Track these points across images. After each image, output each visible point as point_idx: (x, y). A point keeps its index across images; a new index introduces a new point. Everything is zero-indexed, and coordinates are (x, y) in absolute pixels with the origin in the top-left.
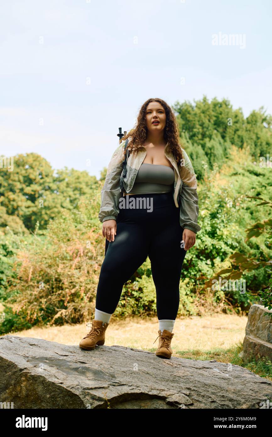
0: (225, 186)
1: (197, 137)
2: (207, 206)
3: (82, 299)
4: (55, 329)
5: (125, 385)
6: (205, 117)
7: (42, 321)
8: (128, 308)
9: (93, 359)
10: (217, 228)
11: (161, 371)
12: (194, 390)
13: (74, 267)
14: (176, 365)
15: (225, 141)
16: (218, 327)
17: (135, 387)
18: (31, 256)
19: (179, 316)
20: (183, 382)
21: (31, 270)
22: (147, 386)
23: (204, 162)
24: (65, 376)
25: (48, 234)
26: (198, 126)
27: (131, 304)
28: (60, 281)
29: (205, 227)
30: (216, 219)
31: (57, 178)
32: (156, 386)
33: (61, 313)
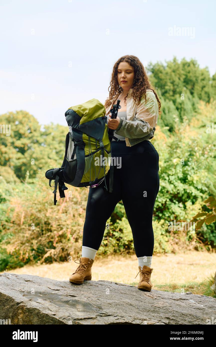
0: (194, 137)
1: (169, 93)
2: (178, 155)
3: (69, 240)
4: (46, 267)
5: (111, 315)
6: (175, 75)
7: (33, 260)
8: (110, 248)
9: (82, 292)
10: (188, 174)
11: (143, 303)
12: (173, 319)
13: (61, 211)
14: (156, 297)
15: (193, 97)
16: (191, 263)
17: (120, 318)
18: (23, 202)
19: (156, 254)
20: (162, 312)
21: (23, 215)
22: (130, 316)
23: (175, 115)
24: (57, 309)
25: (37, 183)
26: (169, 84)
27: (112, 243)
28: (49, 224)
29: (177, 173)
30: (187, 167)
31: (44, 133)
32: (139, 316)
33: (50, 253)
